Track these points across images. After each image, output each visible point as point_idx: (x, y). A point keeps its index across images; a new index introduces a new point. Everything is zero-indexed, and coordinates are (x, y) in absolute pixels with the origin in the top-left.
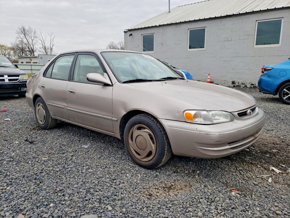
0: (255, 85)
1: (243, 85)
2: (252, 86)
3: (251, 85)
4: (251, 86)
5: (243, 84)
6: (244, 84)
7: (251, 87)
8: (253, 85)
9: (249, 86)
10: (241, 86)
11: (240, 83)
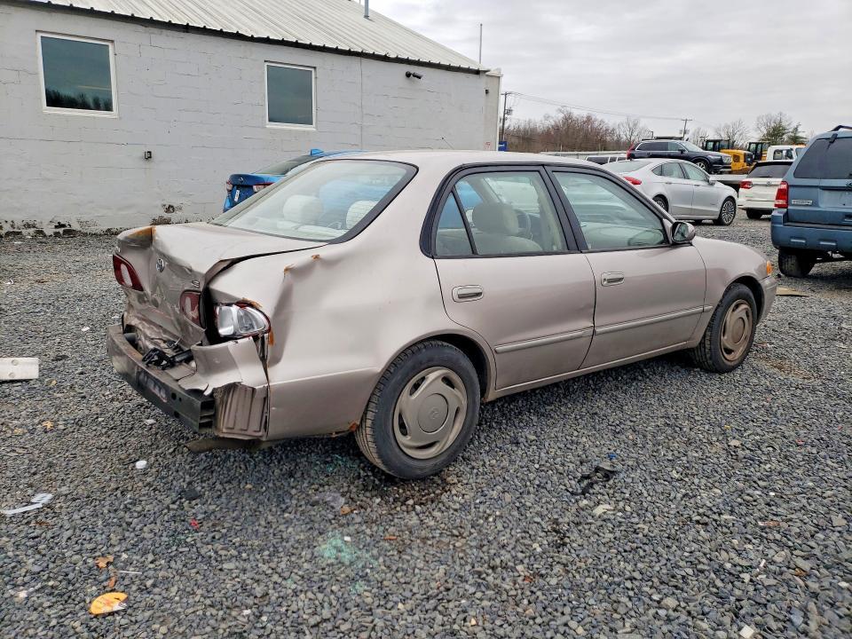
0: (68, 228)
1: (32, 231)
2: (61, 230)
3: (56, 227)
4: (57, 230)
5: (28, 226)
6: (34, 227)
7: (57, 234)
8: (64, 226)
9: (49, 231)
10: (24, 232)
11: (18, 223)
